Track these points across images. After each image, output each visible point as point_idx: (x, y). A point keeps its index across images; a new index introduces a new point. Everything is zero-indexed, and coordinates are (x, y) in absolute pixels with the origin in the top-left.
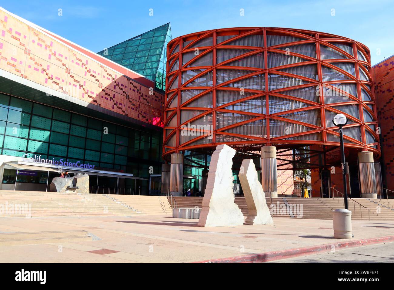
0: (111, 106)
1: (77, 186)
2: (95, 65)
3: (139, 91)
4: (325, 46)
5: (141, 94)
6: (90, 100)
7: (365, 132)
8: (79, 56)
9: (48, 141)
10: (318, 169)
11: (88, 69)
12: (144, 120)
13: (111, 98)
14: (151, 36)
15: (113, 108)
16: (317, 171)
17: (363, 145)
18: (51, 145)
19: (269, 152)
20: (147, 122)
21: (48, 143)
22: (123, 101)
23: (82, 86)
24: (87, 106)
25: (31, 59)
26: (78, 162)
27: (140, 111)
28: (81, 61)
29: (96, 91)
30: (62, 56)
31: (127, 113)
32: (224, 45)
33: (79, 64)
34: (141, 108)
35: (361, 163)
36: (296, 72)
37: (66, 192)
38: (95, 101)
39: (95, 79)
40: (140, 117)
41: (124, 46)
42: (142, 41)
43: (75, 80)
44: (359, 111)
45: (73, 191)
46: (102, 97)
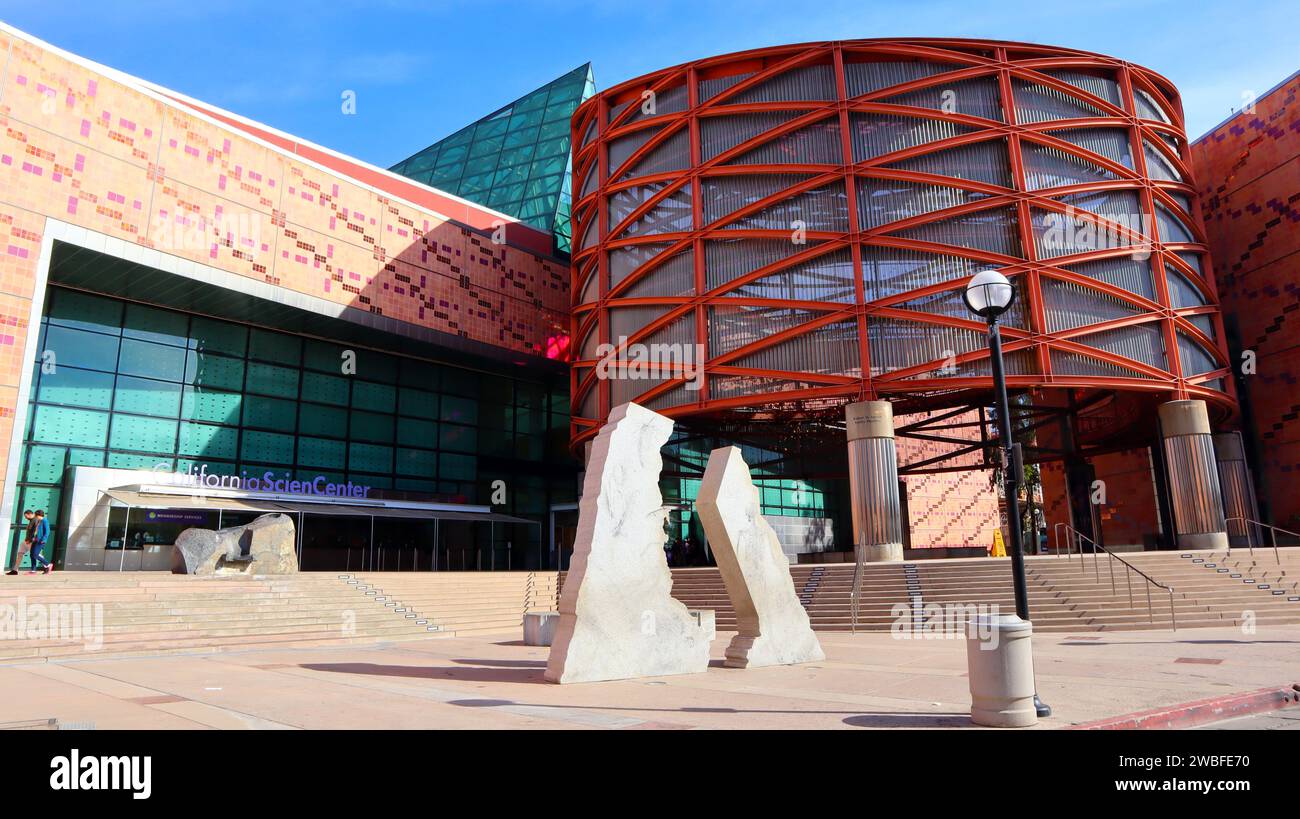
0: (414, 310)
1: (252, 552)
2: (358, 196)
3: (499, 262)
4: (1030, 84)
5: (507, 271)
6: (349, 298)
7: (1174, 338)
8: (309, 176)
9: (236, 422)
10: (1062, 462)
11: (340, 210)
12: (517, 346)
13: (414, 289)
14: (539, 105)
15: (421, 316)
16: (1059, 467)
17: (1172, 381)
18: (245, 433)
19: (868, 420)
20: (528, 351)
21: (237, 426)
22: (452, 294)
23: (324, 259)
24: (340, 316)
25: (168, 193)
26: (317, 479)
27: (507, 320)
28: (316, 187)
29: (366, 269)
30: (259, 178)
31: (464, 330)
32: (719, 104)
33: (311, 198)
34: (508, 313)
35: (1169, 437)
36: (943, 166)
37: (217, 572)
38: (363, 299)
39: (361, 236)
40: (508, 336)
41: (467, 139)
42: (516, 122)
43: (300, 245)
44: (1152, 274)
45: (242, 568)
46: (386, 286)
